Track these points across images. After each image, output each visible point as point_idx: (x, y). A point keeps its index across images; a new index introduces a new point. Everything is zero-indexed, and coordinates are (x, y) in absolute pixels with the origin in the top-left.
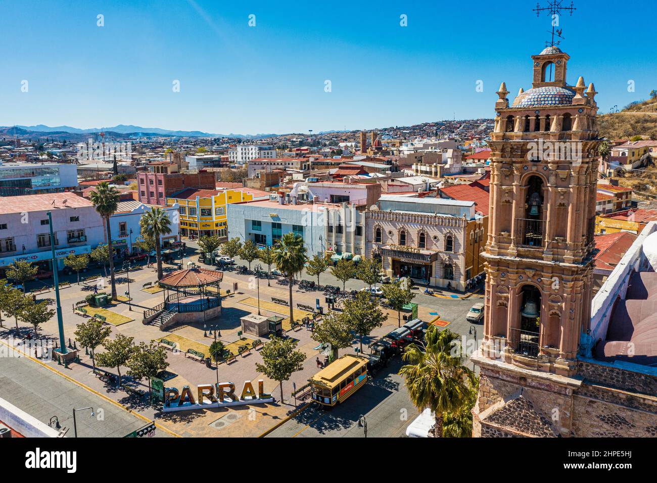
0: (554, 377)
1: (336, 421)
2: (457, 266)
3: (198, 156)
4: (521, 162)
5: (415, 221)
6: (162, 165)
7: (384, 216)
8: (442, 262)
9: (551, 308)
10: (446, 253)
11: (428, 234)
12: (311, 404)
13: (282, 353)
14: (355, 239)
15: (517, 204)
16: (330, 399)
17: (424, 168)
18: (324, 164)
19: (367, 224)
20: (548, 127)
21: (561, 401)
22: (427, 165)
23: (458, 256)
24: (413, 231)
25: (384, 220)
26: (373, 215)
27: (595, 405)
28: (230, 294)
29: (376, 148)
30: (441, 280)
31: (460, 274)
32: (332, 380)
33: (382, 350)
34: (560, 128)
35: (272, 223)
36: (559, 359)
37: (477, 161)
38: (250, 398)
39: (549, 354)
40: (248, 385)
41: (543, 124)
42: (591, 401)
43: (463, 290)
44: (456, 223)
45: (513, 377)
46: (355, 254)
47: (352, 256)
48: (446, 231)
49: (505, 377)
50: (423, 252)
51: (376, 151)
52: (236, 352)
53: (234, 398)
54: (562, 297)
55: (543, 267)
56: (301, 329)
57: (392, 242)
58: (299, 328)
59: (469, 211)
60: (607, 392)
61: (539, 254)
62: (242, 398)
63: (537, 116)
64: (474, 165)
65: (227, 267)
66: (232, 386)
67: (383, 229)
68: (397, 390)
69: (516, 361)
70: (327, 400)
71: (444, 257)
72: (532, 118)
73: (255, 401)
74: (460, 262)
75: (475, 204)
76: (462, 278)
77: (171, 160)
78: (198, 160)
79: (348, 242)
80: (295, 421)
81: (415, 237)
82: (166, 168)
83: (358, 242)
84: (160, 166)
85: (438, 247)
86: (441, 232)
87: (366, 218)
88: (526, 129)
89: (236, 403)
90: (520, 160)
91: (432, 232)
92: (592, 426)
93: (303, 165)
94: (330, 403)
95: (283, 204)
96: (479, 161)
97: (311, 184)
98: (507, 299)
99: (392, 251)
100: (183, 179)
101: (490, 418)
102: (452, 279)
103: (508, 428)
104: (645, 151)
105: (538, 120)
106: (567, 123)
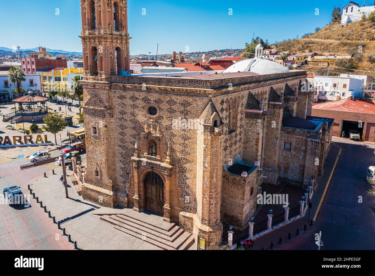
0: (101, 82)
3: (75, 61)
6: (35, 54)
9: (100, 54)
15: (87, 13)
21: (105, 92)
27: (116, 93)
28: (56, 112)
29: (181, 61)
32: (79, 133)
36: (103, 75)
38: (41, 142)
39: (100, 74)
40: (39, 136)
42: (115, 91)
49: (90, 87)
51: (181, 62)
53: (32, 142)
54: (102, 49)
55: (96, 38)
61: (94, 33)
65: (62, 103)
66: (30, 136)
69: (92, 79)
73: (43, 144)
77: (40, 51)
78: (74, 63)
82: (37, 55)
84: (34, 54)
89: (33, 145)
92: (116, 101)
98: (88, 53)
100: (47, 62)
101: (86, 105)
103: (90, 107)
104: (305, 58)
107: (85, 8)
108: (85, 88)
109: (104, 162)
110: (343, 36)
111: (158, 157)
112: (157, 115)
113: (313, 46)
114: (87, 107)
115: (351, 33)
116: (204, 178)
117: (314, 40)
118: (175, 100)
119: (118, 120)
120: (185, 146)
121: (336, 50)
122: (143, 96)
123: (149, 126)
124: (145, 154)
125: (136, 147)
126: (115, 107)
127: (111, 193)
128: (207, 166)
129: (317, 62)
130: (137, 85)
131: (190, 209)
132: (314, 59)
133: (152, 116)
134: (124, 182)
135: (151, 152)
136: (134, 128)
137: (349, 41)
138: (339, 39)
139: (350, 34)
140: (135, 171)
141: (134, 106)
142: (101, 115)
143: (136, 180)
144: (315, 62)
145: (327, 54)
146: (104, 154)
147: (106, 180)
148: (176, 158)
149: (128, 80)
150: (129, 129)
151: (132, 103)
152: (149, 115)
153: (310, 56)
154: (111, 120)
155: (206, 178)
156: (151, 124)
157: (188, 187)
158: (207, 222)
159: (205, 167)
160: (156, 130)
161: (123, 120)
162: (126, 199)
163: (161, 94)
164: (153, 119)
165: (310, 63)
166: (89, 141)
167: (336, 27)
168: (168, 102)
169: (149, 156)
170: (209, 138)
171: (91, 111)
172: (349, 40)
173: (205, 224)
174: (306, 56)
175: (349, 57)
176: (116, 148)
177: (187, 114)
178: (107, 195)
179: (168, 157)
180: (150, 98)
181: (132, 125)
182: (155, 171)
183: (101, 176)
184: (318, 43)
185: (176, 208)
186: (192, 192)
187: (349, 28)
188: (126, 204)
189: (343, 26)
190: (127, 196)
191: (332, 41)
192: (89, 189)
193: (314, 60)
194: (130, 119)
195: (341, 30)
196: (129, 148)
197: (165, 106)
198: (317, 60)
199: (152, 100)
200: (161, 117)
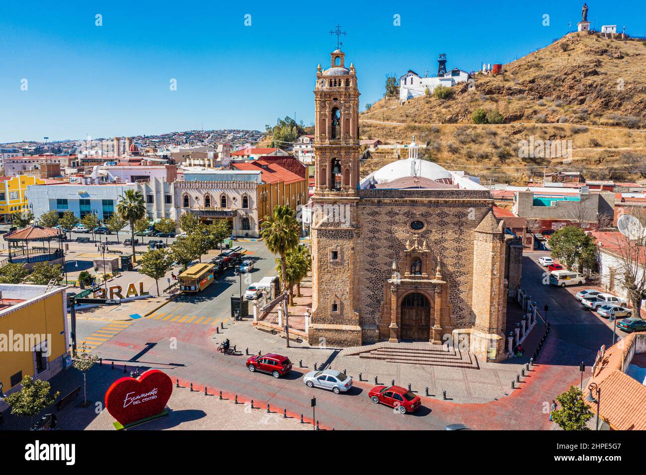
0: (349, 198)
1: (202, 299)
2: (252, 218)
4: (329, 101)
5: (217, 187)
7: (190, 185)
8: (241, 217)
9: (345, 167)
10: (243, 210)
11: (228, 197)
12: (180, 294)
13: (158, 257)
14: (165, 207)
15: (328, 120)
16: (195, 287)
17: (197, 162)
19: (175, 192)
20: (340, 85)
22: (199, 159)
23: (253, 211)
24: (216, 195)
25: (191, 188)
26: (180, 185)
27: (365, 209)
29: (133, 153)
30: (241, 231)
31: (255, 224)
32: (195, 274)
33: (220, 262)
34: (345, 85)
35: (80, 200)
36: (350, 190)
38: (134, 295)
39: (345, 188)
40: (132, 286)
41: (338, 83)
42: (364, 208)
43: (258, 236)
44: (250, 186)
45: (331, 204)
46: (166, 219)
47: (163, 221)
48: (242, 192)
50: (226, 210)
52: (102, 279)
53: (121, 297)
54: (350, 160)
55: (341, 148)
57: (198, 205)
59: (258, 177)
60: (369, 201)
61: (339, 143)
62: (127, 296)
63: (335, 80)
66: (119, 287)
67: (190, 196)
68: (235, 282)
69: (332, 194)
70: (193, 288)
71: (242, 213)
72: (333, 80)
73: (137, 297)
74: (254, 215)
75: (262, 173)
76: (257, 227)
79: (158, 210)
80: (174, 303)
81: (218, 200)
83: (168, 208)
85: (236, 205)
86: (238, 193)
87: (174, 188)
88: (331, 85)
89: (122, 300)
90: (329, 99)
91: (231, 194)
92: (365, 219)
93: (72, 162)
94: (195, 289)
95: (87, 184)
97: (110, 167)
98: (326, 166)
99: (200, 211)
101: (321, 226)
102: (249, 229)
103: (330, 228)
104: (366, 148)
105: (335, 82)
106: (347, 83)
107: (325, 115)
109: (347, 292)
110: (407, 116)
111: (424, 275)
112: (424, 229)
113: (371, 130)
114: (323, 228)
115: (416, 113)
116: (492, 285)
117: (370, 122)
118: (448, 212)
119: (367, 240)
120: (459, 258)
121: (403, 136)
122: (406, 211)
123: (412, 243)
124: (407, 274)
125: (394, 267)
126: (362, 225)
127: (359, 328)
128: (495, 273)
129: (383, 153)
130: (397, 199)
131: (464, 325)
132: (378, 149)
133: (416, 231)
134: (373, 312)
135: (413, 271)
136: (391, 247)
137: (417, 124)
138: (403, 121)
139: (416, 115)
140: (392, 296)
141: (392, 223)
142: (347, 235)
143: (394, 306)
144: (380, 153)
145: (392, 141)
146: (348, 282)
147: (349, 312)
148: (447, 272)
149: (384, 194)
150: (383, 249)
151: (389, 219)
152: (413, 231)
153: (373, 145)
154: (358, 241)
155: (494, 285)
156: (416, 240)
157: (462, 301)
158: (495, 331)
159: (493, 274)
160: (422, 246)
161: (374, 240)
162: (377, 331)
163: (430, 207)
164: (419, 234)
165: (374, 155)
166: (324, 269)
167: (394, 104)
168: (438, 215)
170: (499, 245)
171: (331, 232)
172: (416, 122)
173: (493, 333)
174: (367, 144)
175: (425, 146)
176: (362, 273)
177: (462, 225)
178: (354, 331)
179: (438, 273)
180: (415, 212)
181: (387, 243)
182: (420, 292)
183: (342, 309)
184: (377, 126)
185: (447, 327)
186: (467, 305)
187: (412, 106)
188: (376, 338)
189: (403, 103)
190: (378, 327)
191: (395, 124)
192: (321, 329)
193: (378, 151)
194: (385, 237)
195: (402, 108)
196: (382, 271)
197: (434, 219)
198: (382, 150)
199: (418, 213)
200: (428, 232)
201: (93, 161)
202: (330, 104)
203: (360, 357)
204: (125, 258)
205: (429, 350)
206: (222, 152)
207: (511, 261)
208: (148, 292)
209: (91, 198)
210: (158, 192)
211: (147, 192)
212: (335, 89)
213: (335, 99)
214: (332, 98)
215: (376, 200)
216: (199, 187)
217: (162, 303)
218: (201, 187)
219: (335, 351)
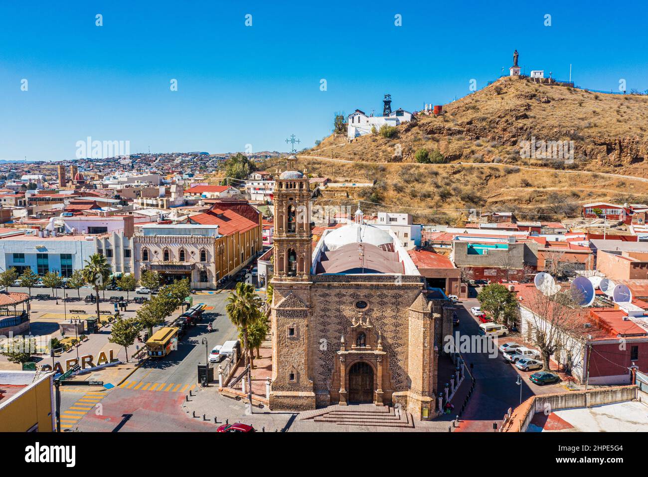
0: (303, 283)
1: (170, 363)
2: (210, 271)
5: (176, 242)
7: (150, 240)
8: (199, 270)
9: (300, 255)
10: (201, 263)
11: (186, 251)
12: (148, 359)
14: (124, 260)
15: (285, 217)
16: (162, 352)
17: (150, 202)
18: (43, 200)
19: (135, 247)
20: (295, 187)
21: (306, 292)
22: (152, 198)
23: (210, 264)
24: (175, 249)
25: (150, 243)
26: (140, 240)
27: (318, 291)
29: (78, 182)
30: (199, 283)
31: (213, 277)
32: (161, 340)
33: (183, 323)
34: (299, 187)
35: (38, 254)
36: (304, 276)
37: (194, 194)
38: (104, 363)
39: (300, 274)
40: (103, 354)
41: (293, 186)
42: (316, 290)
43: (215, 288)
44: (207, 240)
45: (288, 287)
46: (125, 272)
47: (122, 274)
48: (200, 247)
49: (284, 288)
50: (185, 264)
52: (70, 344)
53: (92, 365)
55: (296, 240)
56: (109, 326)
57: (157, 259)
58: (108, 325)
59: (215, 231)
60: (321, 284)
61: (294, 236)
62: (98, 364)
63: (291, 183)
64: (193, 198)
66: (91, 357)
67: (149, 250)
68: (198, 343)
69: (289, 280)
70: (160, 353)
71: (200, 266)
72: (289, 183)
73: (107, 365)
74: (212, 268)
75: (219, 227)
76: (214, 279)
79: (118, 263)
80: (142, 369)
81: (177, 254)
83: (127, 262)
85: (195, 259)
86: (196, 247)
87: (134, 243)
88: (287, 187)
90: (285, 199)
91: (189, 248)
92: (317, 300)
93: (18, 201)
94: (162, 354)
95: (43, 237)
96: (195, 194)
97: (67, 218)
98: (283, 255)
99: (160, 265)
101: (280, 306)
102: (206, 281)
103: (287, 308)
104: (316, 186)
105: (291, 185)
106: (301, 186)
107: (283, 212)
108: (278, 289)
109: (303, 363)
110: (355, 154)
111: (368, 347)
112: (367, 308)
113: (320, 168)
114: (281, 308)
115: (364, 151)
116: (424, 356)
117: (320, 159)
118: (387, 294)
119: (319, 318)
120: (396, 332)
121: (352, 174)
122: (351, 293)
123: (357, 320)
124: (353, 346)
125: (342, 340)
126: (315, 305)
127: (313, 394)
128: (426, 345)
129: (332, 191)
130: (344, 283)
131: (402, 388)
132: (328, 187)
133: (361, 310)
134: (325, 380)
135: (359, 343)
136: (340, 323)
137: (364, 163)
138: (351, 159)
139: (363, 153)
140: (341, 365)
141: (340, 303)
142: (303, 314)
143: (343, 374)
144: (330, 191)
145: (341, 179)
146: (304, 354)
147: (305, 381)
148: (387, 344)
149: (333, 279)
150: (333, 325)
151: (338, 300)
152: (358, 309)
153: (323, 183)
154: (312, 319)
155: (426, 356)
156: (360, 317)
157: (400, 368)
158: (427, 393)
159: (424, 346)
160: (365, 322)
161: (325, 317)
162: (329, 396)
163: (372, 289)
164: (363, 312)
165: (324, 193)
166: (283, 344)
167: (343, 141)
168: (379, 296)
169: (359, 347)
170: (429, 322)
171: (288, 312)
172: (363, 160)
173: (426, 395)
174: (317, 183)
175: (371, 185)
176: (315, 346)
177: (399, 304)
178: (309, 397)
179: (379, 345)
180: (359, 293)
181: (337, 321)
182: (364, 361)
183: (298, 378)
184: (326, 164)
185: (388, 390)
186: (404, 372)
187: (359, 144)
188: (328, 402)
189: (351, 141)
190: (330, 392)
191: (343, 161)
192: (281, 396)
193: (328, 189)
194: (335, 315)
195: (350, 146)
196: (332, 344)
197: (376, 300)
198: (331, 188)
199: (361, 295)
200: (371, 310)
201: (41, 200)
202: (286, 203)
203: (315, 421)
204: (90, 322)
205: (373, 412)
206: (175, 193)
207: (444, 321)
208: (117, 359)
209: (49, 252)
210: (117, 246)
211: (106, 246)
212: (291, 191)
213: (291, 199)
214: (288, 198)
215: (326, 284)
216: (158, 242)
217: (132, 370)
218: (160, 242)
219: (293, 416)
